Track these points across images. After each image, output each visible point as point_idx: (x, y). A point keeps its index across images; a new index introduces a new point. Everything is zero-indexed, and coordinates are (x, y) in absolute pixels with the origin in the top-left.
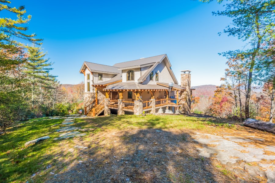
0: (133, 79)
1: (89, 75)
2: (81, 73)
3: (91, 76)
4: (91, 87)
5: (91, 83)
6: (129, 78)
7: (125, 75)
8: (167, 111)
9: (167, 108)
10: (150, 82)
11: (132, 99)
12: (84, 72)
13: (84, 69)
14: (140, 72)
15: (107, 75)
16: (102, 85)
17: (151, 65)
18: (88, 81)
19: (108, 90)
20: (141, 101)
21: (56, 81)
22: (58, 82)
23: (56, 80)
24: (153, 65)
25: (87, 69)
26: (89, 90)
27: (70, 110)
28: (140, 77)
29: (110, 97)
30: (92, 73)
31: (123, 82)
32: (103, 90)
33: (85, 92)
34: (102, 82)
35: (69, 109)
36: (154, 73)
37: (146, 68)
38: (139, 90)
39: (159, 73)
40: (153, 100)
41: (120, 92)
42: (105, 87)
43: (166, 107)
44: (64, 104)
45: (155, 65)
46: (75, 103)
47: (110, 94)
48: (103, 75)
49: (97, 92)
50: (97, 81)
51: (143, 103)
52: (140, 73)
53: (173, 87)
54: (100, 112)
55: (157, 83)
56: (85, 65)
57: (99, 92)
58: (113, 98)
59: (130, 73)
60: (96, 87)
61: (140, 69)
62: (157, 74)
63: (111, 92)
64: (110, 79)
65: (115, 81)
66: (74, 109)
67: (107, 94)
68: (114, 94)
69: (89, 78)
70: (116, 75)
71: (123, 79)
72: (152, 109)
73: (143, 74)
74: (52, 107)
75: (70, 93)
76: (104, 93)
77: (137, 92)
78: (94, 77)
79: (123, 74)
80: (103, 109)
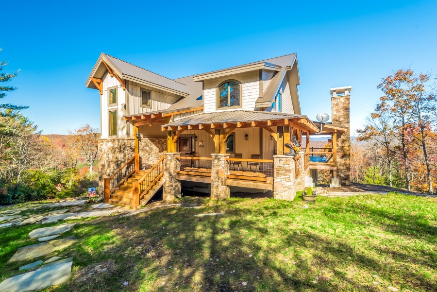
0: (236, 100)
1: (113, 92)
2: (92, 86)
3: (122, 94)
4: (121, 123)
5: (121, 114)
6: (222, 102)
7: (211, 96)
11: (235, 153)
12: (99, 84)
13: (100, 76)
14: (258, 83)
15: (162, 94)
16: (158, 115)
18: (113, 107)
21: (29, 125)
22: (33, 126)
23: (28, 123)
26: (114, 131)
27: (60, 182)
28: (257, 95)
30: (125, 83)
31: (206, 111)
33: (102, 137)
35: (56, 181)
37: (267, 75)
39: (282, 93)
44: (46, 170)
46: (70, 169)
48: (153, 94)
49: (139, 138)
50: (137, 107)
52: (258, 86)
54: (153, 192)
56: (103, 63)
57: (142, 136)
59: (228, 88)
60: (137, 124)
61: (259, 75)
64: (169, 105)
66: (68, 181)
67: (172, 143)
69: (113, 100)
70: (182, 98)
71: (205, 105)
74: (16, 179)
75: (59, 149)
76: (155, 139)
78: (131, 97)
79: (206, 91)
80: (161, 183)
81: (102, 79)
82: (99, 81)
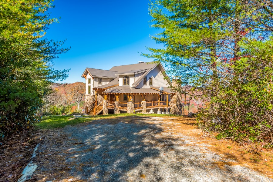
0: (128, 83)
1: (90, 80)
2: (83, 77)
3: (92, 80)
4: (92, 90)
5: (92, 87)
6: (125, 83)
7: (121, 80)
8: (159, 112)
9: (159, 110)
10: (144, 86)
11: (126, 101)
12: (85, 76)
13: (86, 74)
14: (134, 78)
15: (106, 79)
16: (102, 89)
17: (144, 71)
18: (89, 85)
19: (107, 93)
20: (132, 103)
24: (146, 71)
25: (88, 74)
26: (90, 92)
28: (133, 82)
29: (108, 99)
30: (93, 78)
31: (120, 86)
32: (103, 93)
33: (86, 94)
34: (101, 85)
36: (148, 78)
37: (139, 75)
38: (131, 94)
39: (153, 78)
40: (144, 102)
41: (117, 95)
42: (104, 90)
43: (158, 108)
44: (58, 106)
45: (148, 71)
47: (108, 97)
48: (103, 80)
49: (97, 95)
50: (97, 85)
51: (134, 104)
53: (163, 91)
54: (100, 112)
55: (150, 87)
56: (87, 71)
58: (111, 100)
59: (126, 78)
60: (96, 91)
61: (134, 76)
62: (150, 78)
63: (109, 94)
64: (108, 83)
65: (113, 85)
67: (106, 97)
68: (112, 97)
69: (90, 82)
70: (114, 79)
71: (120, 83)
72: (143, 109)
73: (137, 80)
76: (103, 95)
77: (130, 95)
78: (95, 82)
79: (120, 79)
80: (102, 109)
81: (86, 75)
82: (85, 75)
